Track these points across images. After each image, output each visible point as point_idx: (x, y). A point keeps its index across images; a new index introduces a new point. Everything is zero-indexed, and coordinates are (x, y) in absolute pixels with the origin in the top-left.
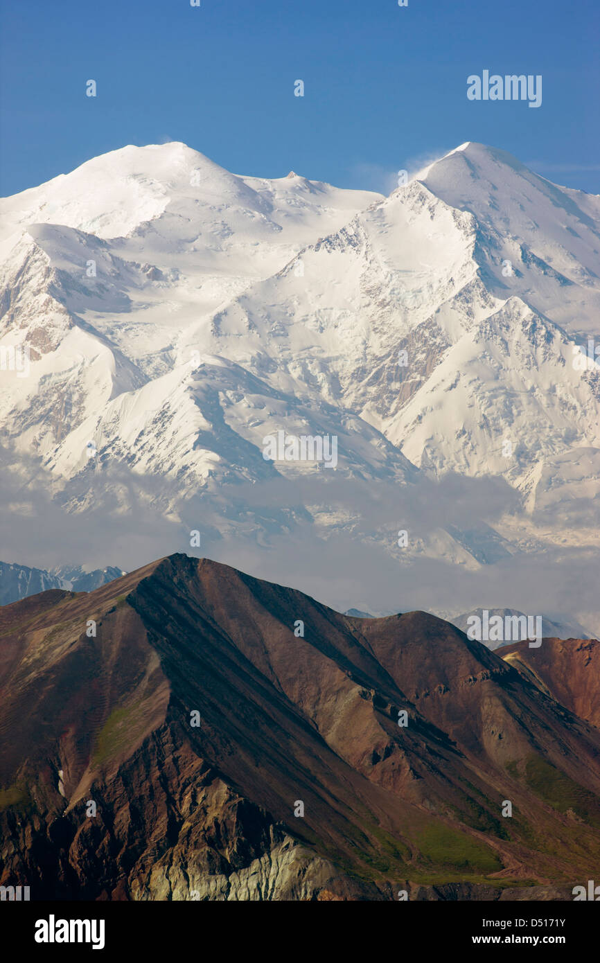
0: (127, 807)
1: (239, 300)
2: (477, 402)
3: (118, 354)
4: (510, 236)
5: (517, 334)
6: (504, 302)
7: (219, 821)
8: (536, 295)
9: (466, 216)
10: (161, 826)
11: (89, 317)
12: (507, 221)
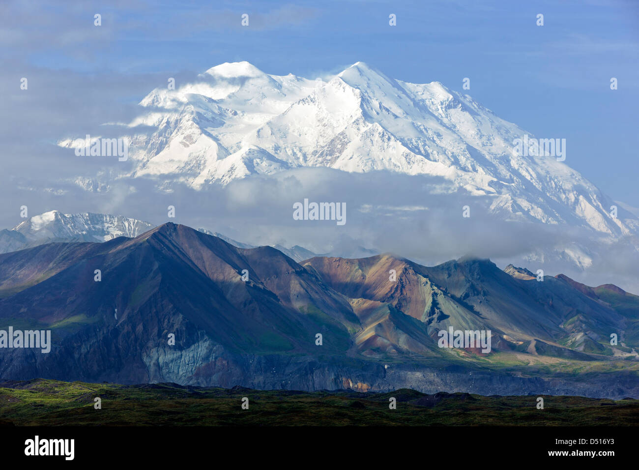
0: (142, 324)
1: (268, 124)
2: (360, 164)
3: (219, 145)
4: (375, 99)
5: (376, 138)
6: (372, 125)
7: (179, 330)
8: (385, 122)
9: (358, 91)
10: (155, 331)
11: (209, 130)
12: (373, 93)
